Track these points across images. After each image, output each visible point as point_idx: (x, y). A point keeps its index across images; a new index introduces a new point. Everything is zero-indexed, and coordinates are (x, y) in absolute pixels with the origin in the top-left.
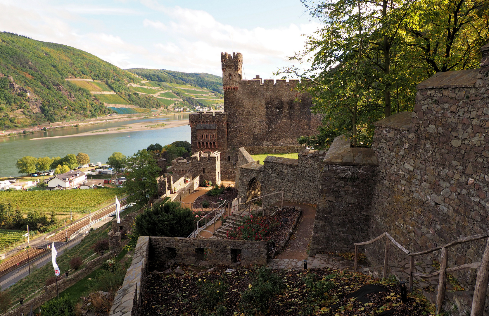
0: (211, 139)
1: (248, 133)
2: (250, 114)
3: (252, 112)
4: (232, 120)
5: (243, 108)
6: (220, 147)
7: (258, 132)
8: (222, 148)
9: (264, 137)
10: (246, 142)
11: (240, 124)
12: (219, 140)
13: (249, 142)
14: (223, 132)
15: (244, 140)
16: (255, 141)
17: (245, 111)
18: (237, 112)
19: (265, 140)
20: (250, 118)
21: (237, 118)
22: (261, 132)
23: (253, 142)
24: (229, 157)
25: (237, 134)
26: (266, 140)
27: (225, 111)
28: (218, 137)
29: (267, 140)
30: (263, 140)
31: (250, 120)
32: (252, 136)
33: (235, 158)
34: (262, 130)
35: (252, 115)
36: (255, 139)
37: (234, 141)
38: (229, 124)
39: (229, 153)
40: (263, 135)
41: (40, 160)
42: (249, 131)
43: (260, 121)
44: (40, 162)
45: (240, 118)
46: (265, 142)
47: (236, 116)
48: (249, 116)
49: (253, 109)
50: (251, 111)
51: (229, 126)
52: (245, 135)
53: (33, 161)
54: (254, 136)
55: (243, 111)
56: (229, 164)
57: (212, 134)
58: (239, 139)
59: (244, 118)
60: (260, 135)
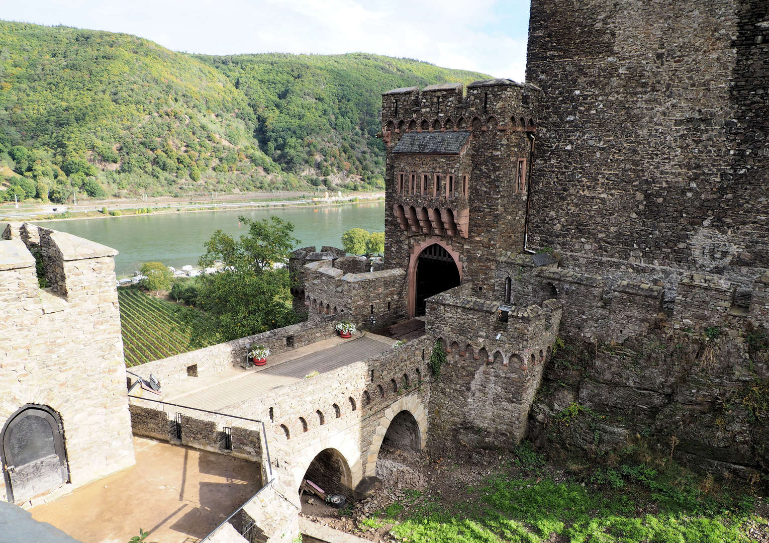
0: (439, 194)
1: (622, 182)
2: (644, 85)
3: (655, 74)
4: (554, 118)
5: (613, 53)
6: (479, 235)
7: (670, 178)
8: (486, 240)
9: (704, 209)
10: (605, 226)
11: (589, 138)
12: (477, 204)
13: (618, 224)
14: (496, 169)
15: (599, 211)
16: (648, 221)
17: (621, 71)
18: (582, 80)
19: (706, 223)
20: (641, 103)
21: (575, 108)
22: (691, 179)
23: (639, 226)
24: (509, 279)
25: (569, 185)
26: (712, 226)
27: (529, 77)
28: (474, 191)
29: (719, 225)
30: (695, 223)
31: (639, 118)
32: (640, 196)
33: (534, 290)
34: (698, 167)
35: (654, 89)
36: (652, 211)
37: (552, 213)
38: (538, 138)
39: (510, 264)
40: (697, 194)
41: (373, 235)
42: (624, 170)
43: (690, 120)
44: (372, 240)
45: (588, 110)
46: (703, 231)
47: (573, 99)
48: (636, 94)
49: (659, 56)
50: (650, 67)
51: (538, 147)
52: (607, 188)
53: (363, 236)
54: (647, 196)
55: (612, 71)
56: (477, 315)
57: (445, 172)
58: (577, 205)
59: (609, 105)
60: (683, 193)
